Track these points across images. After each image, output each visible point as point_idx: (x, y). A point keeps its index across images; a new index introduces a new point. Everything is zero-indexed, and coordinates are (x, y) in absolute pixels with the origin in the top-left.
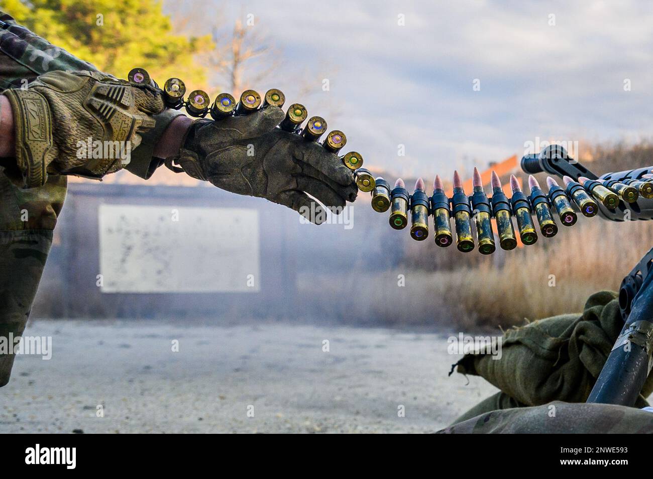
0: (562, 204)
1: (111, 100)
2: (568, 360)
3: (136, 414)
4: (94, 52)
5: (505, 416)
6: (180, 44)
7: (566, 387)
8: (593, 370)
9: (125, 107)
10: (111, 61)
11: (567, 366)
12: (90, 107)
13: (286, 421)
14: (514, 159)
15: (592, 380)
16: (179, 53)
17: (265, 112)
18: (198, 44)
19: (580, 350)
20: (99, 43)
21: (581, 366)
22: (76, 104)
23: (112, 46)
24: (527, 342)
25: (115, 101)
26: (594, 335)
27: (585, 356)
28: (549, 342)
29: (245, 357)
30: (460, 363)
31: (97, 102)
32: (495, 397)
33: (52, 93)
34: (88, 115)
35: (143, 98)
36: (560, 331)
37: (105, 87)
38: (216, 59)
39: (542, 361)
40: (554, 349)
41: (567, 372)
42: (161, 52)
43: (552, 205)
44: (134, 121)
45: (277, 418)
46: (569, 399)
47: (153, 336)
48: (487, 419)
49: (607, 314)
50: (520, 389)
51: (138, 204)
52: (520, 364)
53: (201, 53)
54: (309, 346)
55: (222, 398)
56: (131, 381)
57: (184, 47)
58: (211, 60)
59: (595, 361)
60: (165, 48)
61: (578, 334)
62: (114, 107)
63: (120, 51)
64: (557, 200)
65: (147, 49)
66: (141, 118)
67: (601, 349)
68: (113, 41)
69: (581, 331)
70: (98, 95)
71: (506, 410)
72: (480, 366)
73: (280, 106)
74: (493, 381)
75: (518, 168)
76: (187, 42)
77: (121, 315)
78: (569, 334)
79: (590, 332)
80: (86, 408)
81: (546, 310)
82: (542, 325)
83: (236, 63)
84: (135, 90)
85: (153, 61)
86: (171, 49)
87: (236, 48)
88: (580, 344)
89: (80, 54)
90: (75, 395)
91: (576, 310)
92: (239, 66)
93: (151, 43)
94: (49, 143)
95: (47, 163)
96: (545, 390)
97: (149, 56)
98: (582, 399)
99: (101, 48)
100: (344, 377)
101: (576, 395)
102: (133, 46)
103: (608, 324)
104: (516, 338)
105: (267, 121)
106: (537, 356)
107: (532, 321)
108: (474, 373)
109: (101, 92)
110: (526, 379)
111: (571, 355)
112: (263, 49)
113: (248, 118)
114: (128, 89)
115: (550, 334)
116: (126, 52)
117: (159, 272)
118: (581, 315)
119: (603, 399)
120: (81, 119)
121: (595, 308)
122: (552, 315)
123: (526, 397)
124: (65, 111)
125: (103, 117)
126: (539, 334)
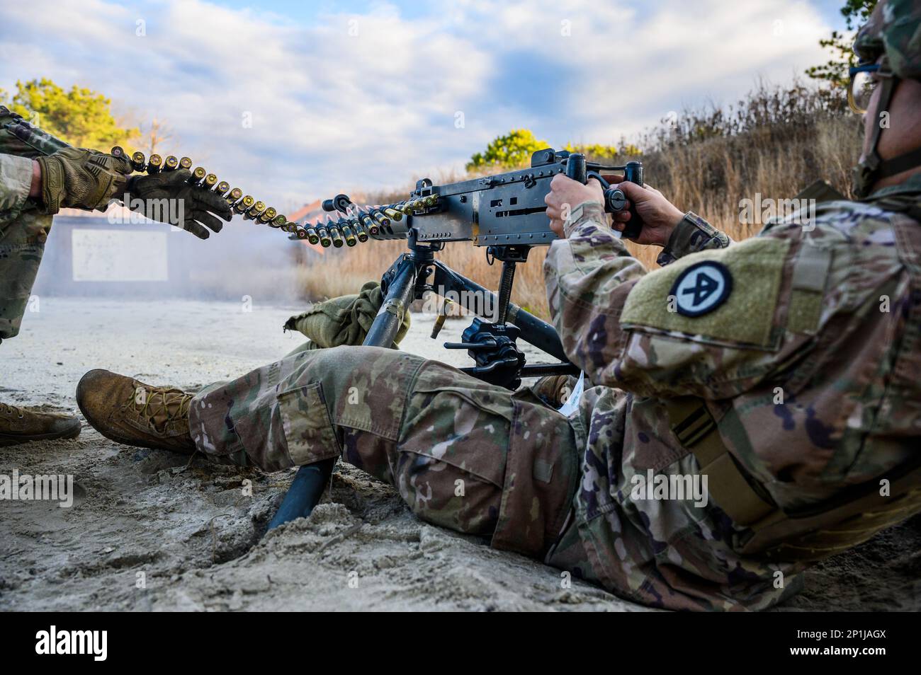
0: (369, 223)
1: (99, 164)
2: (351, 322)
3: (94, 353)
4: (69, 138)
5: (313, 353)
6: (120, 133)
7: (350, 338)
8: (365, 328)
9: (107, 169)
10: (79, 142)
11: (350, 326)
12: (86, 168)
13: (184, 358)
14: (319, 201)
15: (365, 333)
16: (119, 139)
17: (181, 171)
18: (131, 134)
19: (358, 316)
20: (72, 133)
21: (359, 327)
22: (79, 166)
23: (80, 134)
24: (326, 311)
25: (101, 165)
26: (366, 307)
27: (361, 319)
28: (340, 312)
29: (159, 320)
30: (287, 323)
31: (91, 165)
32: (308, 344)
33: (64, 160)
34: (85, 173)
35: (118, 164)
36: (346, 305)
37: (95, 158)
38: (141, 142)
39: (336, 323)
40: (343, 316)
41: (350, 330)
42: (109, 138)
43: (362, 223)
44: (112, 177)
45: (178, 356)
46: (353, 343)
47: (104, 307)
48: (302, 356)
49: (373, 294)
50: (323, 340)
51: (97, 228)
52: (322, 325)
53: (133, 139)
54: (198, 313)
55: (145, 344)
56: (91, 334)
57: (122, 135)
58: (139, 143)
59: (367, 322)
60: (111, 136)
61: (357, 307)
62: (100, 168)
63: (84, 137)
64: (365, 220)
65: (101, 136)
66: (116, 175)
67: (370, 315)
68: (80, 132)
69: (359, 305)
70: (91, 161)
71: (313, 350)
72: (299, 325)
73: (189, 168)
74: (306, 334)
75: (321, 208)
76: (125, 132)
77: (86, 294)
78: (351, 308)
79: (363, 305)
80: (65, 350)
81: (338, 292)
82: (335, 302)
83: (154, 144)
84: (113, 159)
85: (104, 144)
86: (115, 136)
87: (153, 136)
88: (358, 313)
89: (62, 139)
90: (58, 342)
91: (356, 292)
92: (155, 147)
93: (103, 133)
94: (62, 189)
95: (60, 200)
96: (338, 340)
97: (102, 140)
98: (360, 344)
99: (73, 136)
100: (218, 331)
101: (356, 341)
102: (92, 135)
103: (374, 300)
104: (320, 309)
105: (182, 177)
106: (333, 320)
107: (329, 298)
108: (295, 329)
109: (93, 159)
110: (326, 335)
111: (352, 320)
112: (170, 136)
113: (169, 173)
114: (109, 158)
115: (340, 307)
116: (88, 138)
117: (108, 269)
118: (358, 295)
119: (371, 344)
120: (81, 175)
121: (367, 291)
122: (341, 295)
123: (325, 343)
124: (71, 170)
125: (94, 175)
126: (334, 307)
